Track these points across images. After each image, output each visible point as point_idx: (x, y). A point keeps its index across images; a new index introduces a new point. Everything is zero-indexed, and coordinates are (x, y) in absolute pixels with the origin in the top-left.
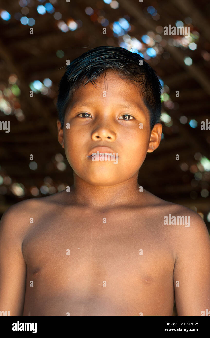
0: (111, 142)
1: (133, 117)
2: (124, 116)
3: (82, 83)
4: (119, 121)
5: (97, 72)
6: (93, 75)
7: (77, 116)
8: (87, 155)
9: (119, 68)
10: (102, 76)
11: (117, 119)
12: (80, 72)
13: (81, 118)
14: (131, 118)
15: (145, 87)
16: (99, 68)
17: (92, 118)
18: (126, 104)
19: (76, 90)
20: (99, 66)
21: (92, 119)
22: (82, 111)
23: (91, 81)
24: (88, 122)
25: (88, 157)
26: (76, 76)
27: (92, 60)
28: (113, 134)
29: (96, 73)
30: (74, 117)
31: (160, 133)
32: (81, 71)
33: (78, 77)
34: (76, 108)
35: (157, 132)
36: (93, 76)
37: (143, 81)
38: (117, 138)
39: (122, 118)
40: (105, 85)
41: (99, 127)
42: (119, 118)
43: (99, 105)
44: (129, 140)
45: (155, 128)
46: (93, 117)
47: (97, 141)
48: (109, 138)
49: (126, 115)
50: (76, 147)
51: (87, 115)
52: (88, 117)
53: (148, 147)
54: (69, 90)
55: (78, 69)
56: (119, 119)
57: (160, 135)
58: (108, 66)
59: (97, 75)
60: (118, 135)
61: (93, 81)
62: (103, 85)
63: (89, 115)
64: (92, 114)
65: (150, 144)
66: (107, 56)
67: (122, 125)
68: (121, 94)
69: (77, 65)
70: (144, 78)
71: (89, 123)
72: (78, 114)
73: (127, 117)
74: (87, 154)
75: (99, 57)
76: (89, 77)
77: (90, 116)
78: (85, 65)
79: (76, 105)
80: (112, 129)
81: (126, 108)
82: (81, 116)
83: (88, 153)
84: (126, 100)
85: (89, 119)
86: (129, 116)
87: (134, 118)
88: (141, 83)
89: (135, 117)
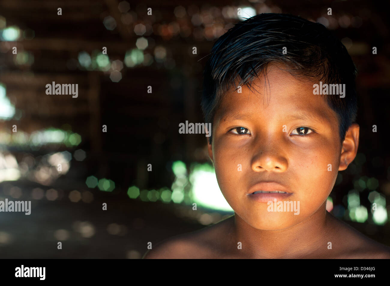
0: (281, 174)
1: (311, 130)
2: (299, 130)
3: (232, 83)
4: (292, 139)
5: (253, 69)
6: (247, 74)
7: (230, 131)
8: (246, 193)
9: (286, 61)
10: (261, 75)
11: (288, 136)
12: (228, 67)
13: (235, 134)
14: (309, 131)
15: (328, 80)
16: (256, 62)
17: (250, 135)
18: (300, 113)
19: (224, 93)
20: (255, 59)
21: (250, 138)
22: (235, 125)
23: (246, 84)
24: (246, 142)
25: (248, 195)
26: (223, 74)
27: (245, 47)
28: (283, 163)
29: (252, 71)
30: (225, 133)
31: (357, 136)
32: (229, 65)
33: (226, 75)
34: (226, 122)
35: (352, 136)
36: (247, 76)
37: (325, 72)
38: (290, 166)
39: (295, 132)
40: (266, 89)
41: (261, 153)
42: (291, 133)
43: (260, 119)
44: (308, 167)
45: (348, 133)
46: (252, 134)
47: (260, 173)
48: (277, 168)
49: (302, 127)
50: (229, 180)
51: (244, 131)
52: (245, 133)
53: (339, 163)
54: (215, 92)
55: (226, 62)
56: (291, 135)
57: (356, 139)
58: (269, 58)
59: (253, 75)
60: (292, 161)
61: (248, 83)
62: (264, 88)
63: (246, 130)
64: (251, 130)
65: (342, 158)
66: (267, 41)
67: (296, 145)
68: (292, 99)
69: (224, 55)
70: (326, 65)
71: (247, 144)
72: (230, 129)
73: (303, 131)
74: (246, 191)
75: (256, 42)
76: (243, 76)
77: (248, 132)
78: (235, 56)
79: (226, 116)
80: (281, 154)
81: (300, 119)
82: (235, 131)
83: (248, 191)
84: (301, 108)
85: (246, 137)
86: (306, 129)
87: (314, 132)
88: (322, 75)
89: (314, 129)
